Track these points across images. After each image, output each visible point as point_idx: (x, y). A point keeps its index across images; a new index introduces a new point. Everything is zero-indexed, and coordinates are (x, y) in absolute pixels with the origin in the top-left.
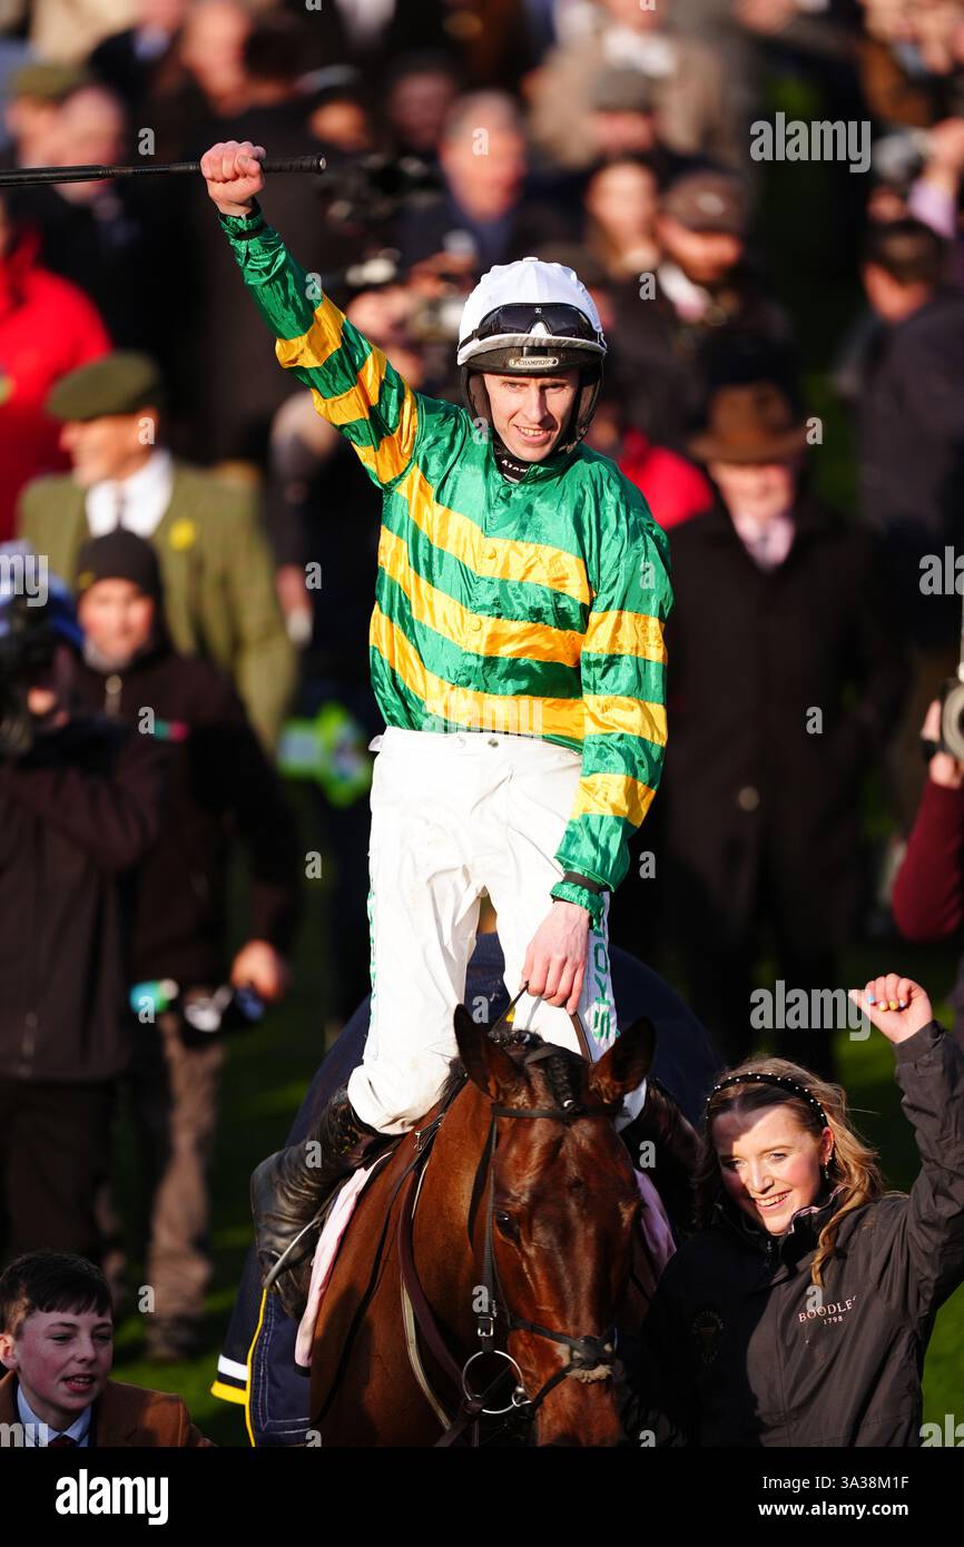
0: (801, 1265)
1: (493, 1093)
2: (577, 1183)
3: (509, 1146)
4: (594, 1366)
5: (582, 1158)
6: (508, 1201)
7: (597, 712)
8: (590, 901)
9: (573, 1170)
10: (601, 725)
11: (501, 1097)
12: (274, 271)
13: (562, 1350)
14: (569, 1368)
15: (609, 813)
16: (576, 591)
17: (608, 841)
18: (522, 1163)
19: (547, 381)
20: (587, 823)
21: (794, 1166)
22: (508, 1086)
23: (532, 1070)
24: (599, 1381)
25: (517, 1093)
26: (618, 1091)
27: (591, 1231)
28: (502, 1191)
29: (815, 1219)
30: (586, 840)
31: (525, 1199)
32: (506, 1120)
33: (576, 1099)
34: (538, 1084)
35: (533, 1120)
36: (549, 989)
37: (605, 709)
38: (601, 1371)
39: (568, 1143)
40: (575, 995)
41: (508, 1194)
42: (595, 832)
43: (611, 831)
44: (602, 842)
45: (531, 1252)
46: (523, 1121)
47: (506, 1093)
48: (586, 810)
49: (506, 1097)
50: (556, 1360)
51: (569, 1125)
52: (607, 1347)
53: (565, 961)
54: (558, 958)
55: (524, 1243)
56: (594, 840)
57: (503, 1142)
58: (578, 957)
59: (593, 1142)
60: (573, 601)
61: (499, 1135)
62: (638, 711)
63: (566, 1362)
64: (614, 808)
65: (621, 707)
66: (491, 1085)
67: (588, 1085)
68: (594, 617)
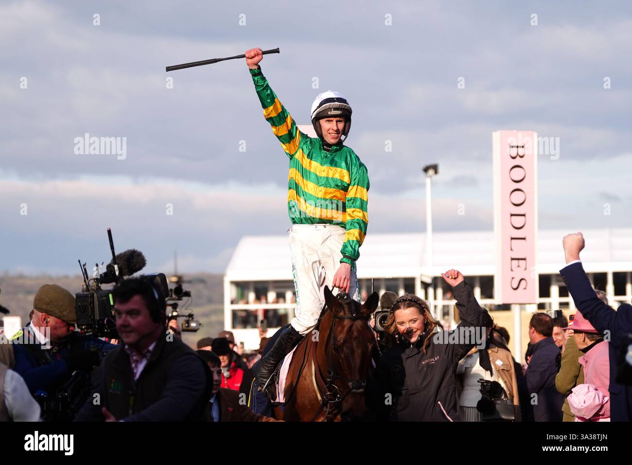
0: (421, 349)
1: (334, 312)
2: (356, 338)
3: (337, 327)
4: (359, 388)
5: (358, 331)
6: (337, 342)
7: (351, 213)
8: (351, 262)
9: (355, 334)
10: (352, 217)
11: (336, 313)
12: (264, 86)
13: (350, 384)
14: (352, 389)
15: (355, 239)
16: (346, 179)
17: (355, 246)
18: (341, 331)
19: (338, 119)
20: (349, 242)
21: (418, 324)
22: (338, 309)
23: (345, 306)
24: (360, 393)
25: (340, 312)
26: (368, 312)
27: (360, 351)
28: (335, 339)
29: (424, 336)
30: (349, 247)
31: (342, 341)
32: (337, 319)
33: (357, 314)
34: (346, 310)
35: (344, 319)
36: (341, 286)
37: (353, 212)
38: (361, 390)
39: (354, 326)
40: (348, 288)
41: (336, 340)
42: (352, 244)
43: (356, 244)
44: (353, 247)
45: (342, 356)
46: (342, 319)
47: (337, 312)
48: (348, 239)
49: (337, 313)
50: (349, 387)
51: (355, 321)
52: (363, 384)
53: (345, 278)
54: (344, 277)
55: (341, 354)
56: (351, 246)
57: (336, 325)
58: (348, 277)
59: (361, 327)
60: (346, 183)
61: (335, 323)
62: (362, 213)
63: (351, 387)
64: (356, 238)
65: (357, 212)
66: (333, 309)
67: (360, 310)
68: (350, 187)
